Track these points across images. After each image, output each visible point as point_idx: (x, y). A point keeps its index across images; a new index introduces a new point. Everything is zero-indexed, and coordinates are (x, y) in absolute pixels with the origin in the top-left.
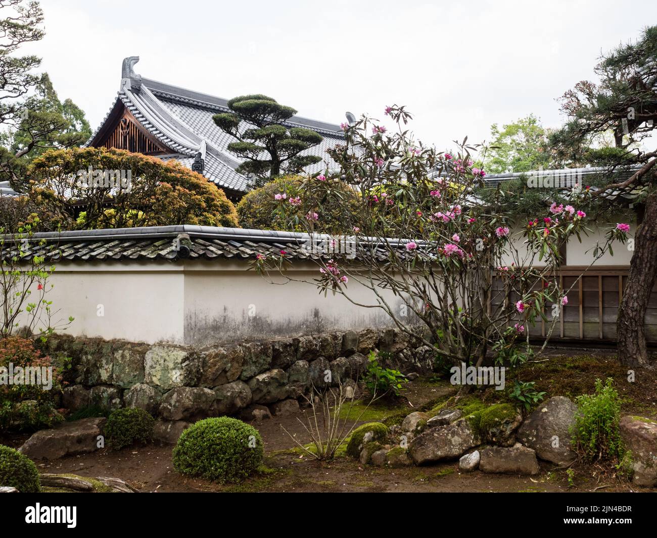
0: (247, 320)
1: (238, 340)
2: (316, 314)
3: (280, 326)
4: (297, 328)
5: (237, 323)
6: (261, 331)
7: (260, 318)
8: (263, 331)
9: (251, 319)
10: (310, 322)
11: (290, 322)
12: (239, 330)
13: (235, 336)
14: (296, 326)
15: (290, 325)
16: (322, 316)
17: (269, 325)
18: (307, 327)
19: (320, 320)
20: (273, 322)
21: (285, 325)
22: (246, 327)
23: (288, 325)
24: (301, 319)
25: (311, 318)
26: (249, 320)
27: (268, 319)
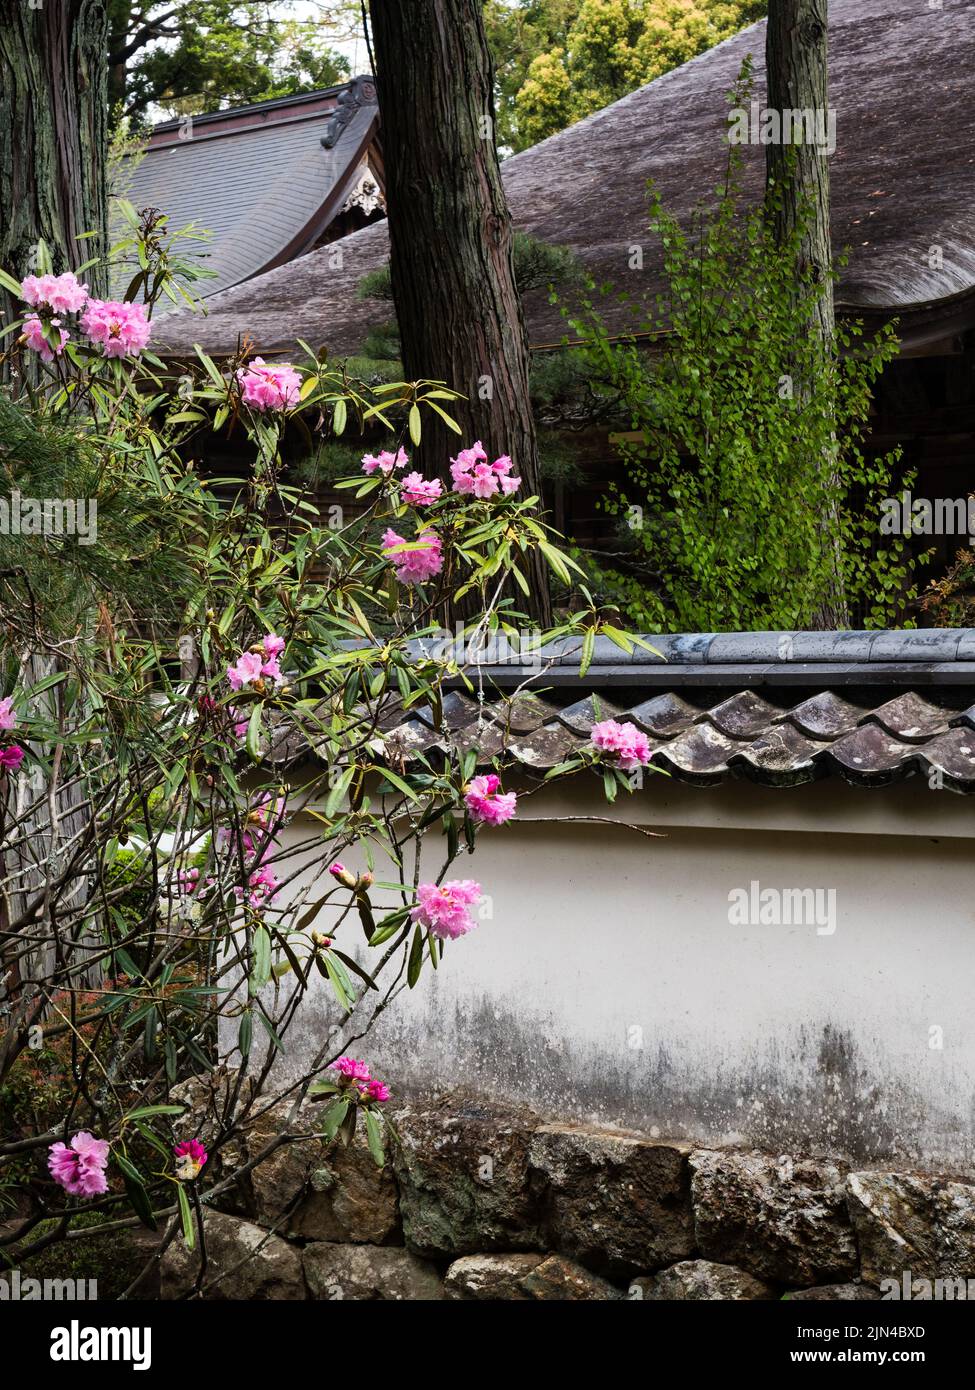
0: (449, 1019)
1: (415, 1092)
2: (836, 1056)
3: (614, 1073)
4: (714, 1105)
5: (408, 1023)
6: (518, 1074)
7: (508, 1020)
8: (524, 1076)
9: (468, 1014)
10: (796, 1092)
11: (664, 1065)
12: (415, 1049)
13: (399, 1073)
14: (704, 1091)
15: (668, 1081)
16: (878, 1073)
17: (554, 1059)
18: (772, 1110)
19: (864, 1094)
20: (574, 1050)
21: (639, 1074)
22: (445, 1047)
23: (656, 1078)
24: (735, 1062)
25: (802, 1073)
26: (460, 1021)
27: (545, 1031)
